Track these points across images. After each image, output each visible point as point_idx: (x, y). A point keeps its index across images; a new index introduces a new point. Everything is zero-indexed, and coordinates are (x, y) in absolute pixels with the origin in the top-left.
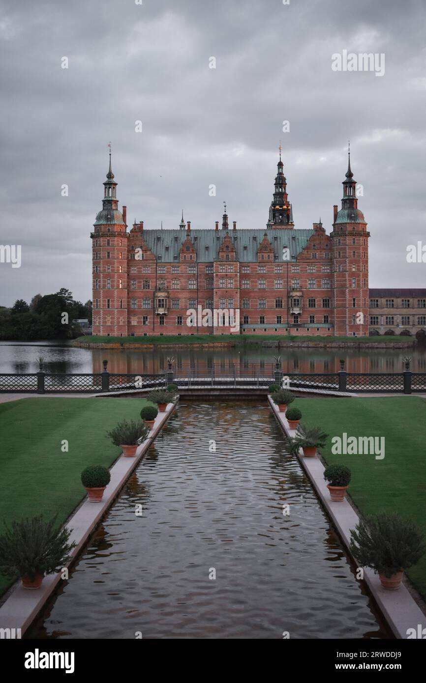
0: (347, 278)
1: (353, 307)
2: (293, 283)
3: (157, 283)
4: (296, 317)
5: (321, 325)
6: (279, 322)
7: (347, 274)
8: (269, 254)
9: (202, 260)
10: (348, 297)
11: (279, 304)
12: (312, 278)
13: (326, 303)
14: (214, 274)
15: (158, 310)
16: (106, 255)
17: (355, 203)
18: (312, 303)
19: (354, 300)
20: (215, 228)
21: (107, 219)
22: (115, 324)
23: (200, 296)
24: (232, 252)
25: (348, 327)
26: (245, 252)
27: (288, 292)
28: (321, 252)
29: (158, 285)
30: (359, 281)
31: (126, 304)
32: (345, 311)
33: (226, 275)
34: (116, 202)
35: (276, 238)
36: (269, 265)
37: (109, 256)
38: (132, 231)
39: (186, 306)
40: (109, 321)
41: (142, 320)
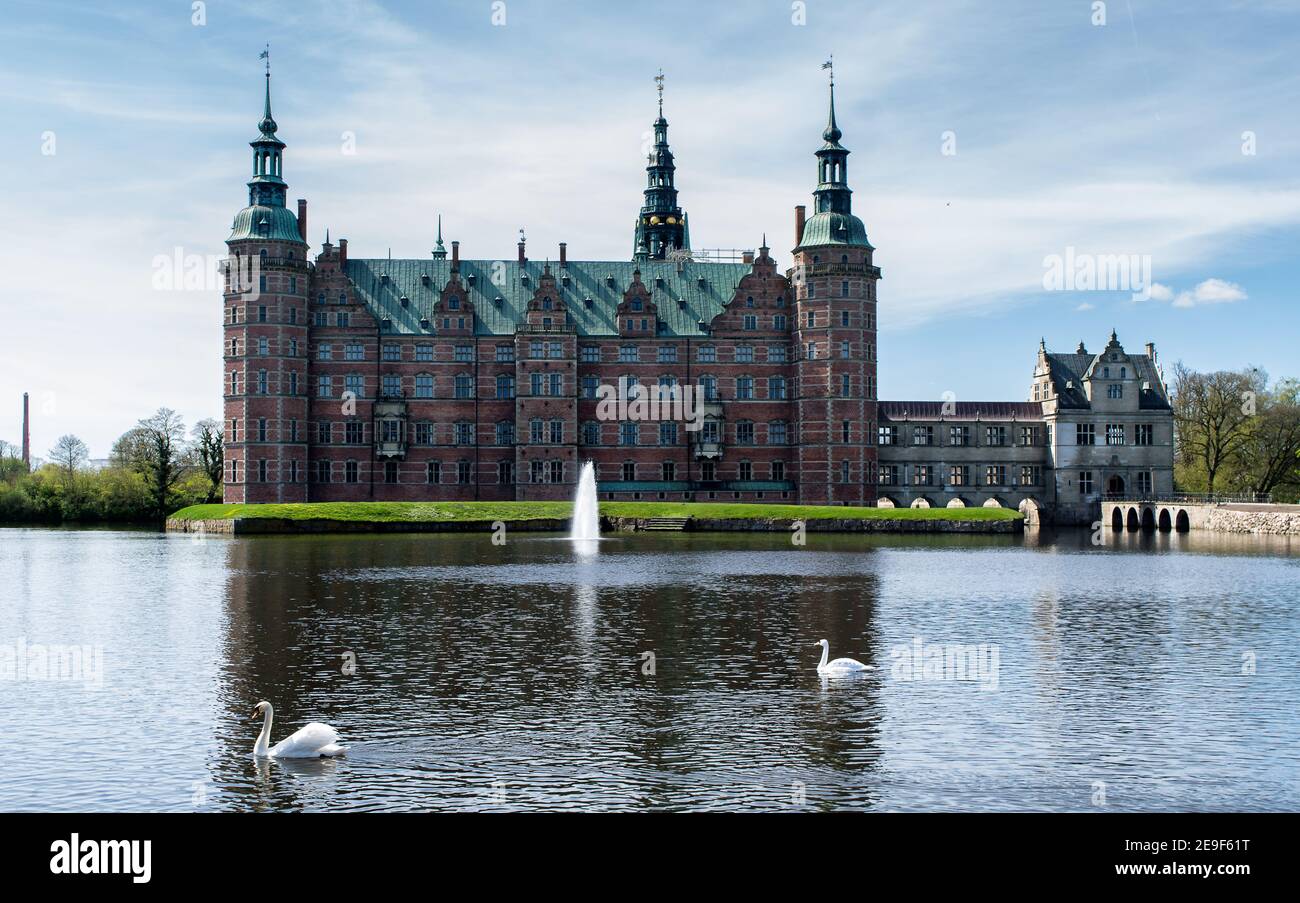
0: (830, 374)
1: (842, 441)
3: (379, 384)
4: (708, 465)
5: (767, 486)
6: (668, 477)
7: (829, 364)
8: (644, 317)
9: (487, 329)
10: (830, 417)
11: (668, 436)
12: (745, 374)
13: (779, 433)
14: (517, 363)
15: (382, 448)
16: (258, 312)
17: (847, 199)
18: (745, 435)
19: (846, 425)
20: (517, 258)
21: (257, 228)
22: (279, 480)
23: (482, 415)
24: (558, 310)
25: (830, 489)
26: (590, 311)
28: (765, 314)
29: (382, 387)
30: (856, 380)
31: (305, 431)
32: (826, 451)
33: (547, 364)
34: (282, 188)
35: (659, 283)
36: (645, 343)
37: (263, 316)
38: (320, 259)
39: (449, 438)
40: (263, 473)
41: (344, 471)
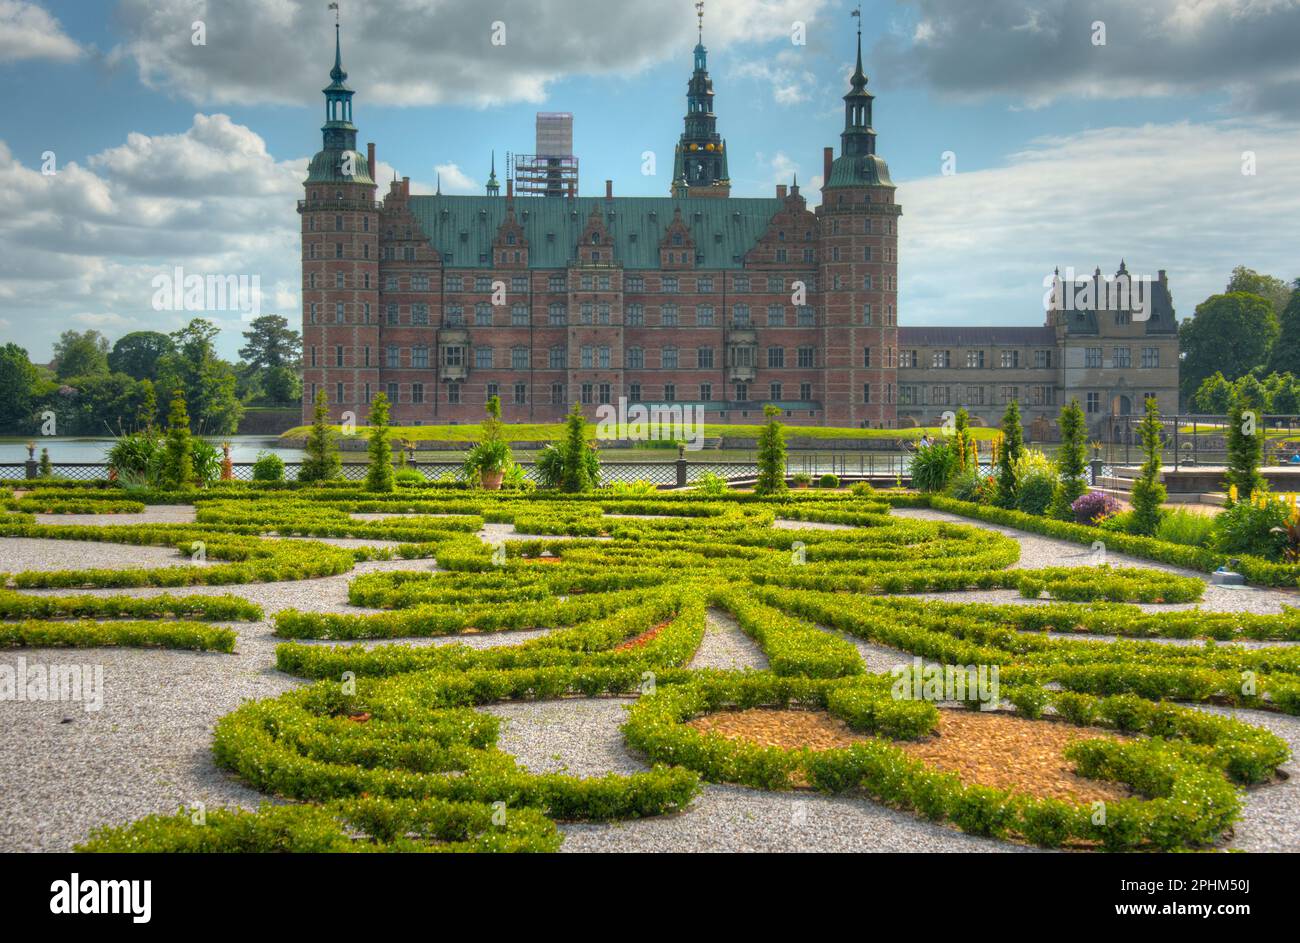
0: (853, 304)
1: (864, 365)
2: (735, 315)
3: (442, 313)
4: (742, 387)
5: (796, 405)
6: (705, 397)
7: (852, 295)
8: (684, 251)
9: (541, 263)
10: (853, 344)
11: (705, 360)
12: (777, 304)
13: (807, 357)
14: (570, 295)
15: (446, 371)
16: (335, 249)
17: (870, 143)
18: (776, 360)
19: (867, 350)
21: (329, 172)
22: (354, 401)
23: (536, 341)
24: (606, 245)
25: (853, 409)
26: (633, 246)
27: (725, 335)
28: (795, 247)
29: (445, 315)
30: (877, 310)
31: (377, 356)
32: (848, 374)
33: (596, 296)
34: (353, 133)
35: (698, 218)
36: (684, 275)
37: (340, 253)
38: (388, 198)
39: (506, 362)
40: (340, 394)
41: (411, 392)
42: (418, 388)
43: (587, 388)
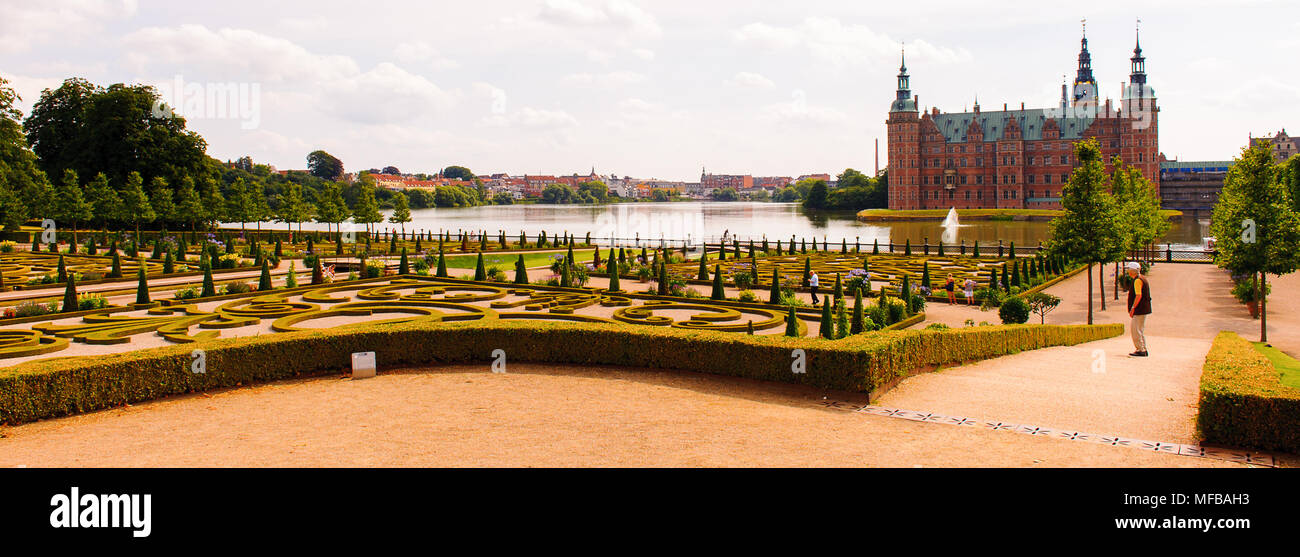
0: (1132, 153)
3: (946, 162)
7: (1132, 149)
8: (1054, 132)
9: (988, 139)
14: (998, 153)
15: (946, 186)
17: (1143, 78)
21: (899, 108)
22: (907, 198)
23: (985, 173)
24: (1018, 131)
26: (1031, 130)
30: (1145, 155)
31: (917, 180)
33: (1009, 153)
34: (908, 92)
37: (900, 140)
38: (924, 116)
39: (974, 182)
41: (933, 194)
42: (936, 193)
43: (1006, 192)
